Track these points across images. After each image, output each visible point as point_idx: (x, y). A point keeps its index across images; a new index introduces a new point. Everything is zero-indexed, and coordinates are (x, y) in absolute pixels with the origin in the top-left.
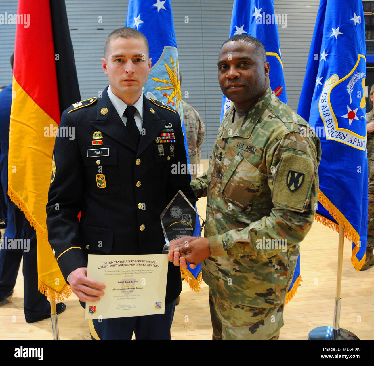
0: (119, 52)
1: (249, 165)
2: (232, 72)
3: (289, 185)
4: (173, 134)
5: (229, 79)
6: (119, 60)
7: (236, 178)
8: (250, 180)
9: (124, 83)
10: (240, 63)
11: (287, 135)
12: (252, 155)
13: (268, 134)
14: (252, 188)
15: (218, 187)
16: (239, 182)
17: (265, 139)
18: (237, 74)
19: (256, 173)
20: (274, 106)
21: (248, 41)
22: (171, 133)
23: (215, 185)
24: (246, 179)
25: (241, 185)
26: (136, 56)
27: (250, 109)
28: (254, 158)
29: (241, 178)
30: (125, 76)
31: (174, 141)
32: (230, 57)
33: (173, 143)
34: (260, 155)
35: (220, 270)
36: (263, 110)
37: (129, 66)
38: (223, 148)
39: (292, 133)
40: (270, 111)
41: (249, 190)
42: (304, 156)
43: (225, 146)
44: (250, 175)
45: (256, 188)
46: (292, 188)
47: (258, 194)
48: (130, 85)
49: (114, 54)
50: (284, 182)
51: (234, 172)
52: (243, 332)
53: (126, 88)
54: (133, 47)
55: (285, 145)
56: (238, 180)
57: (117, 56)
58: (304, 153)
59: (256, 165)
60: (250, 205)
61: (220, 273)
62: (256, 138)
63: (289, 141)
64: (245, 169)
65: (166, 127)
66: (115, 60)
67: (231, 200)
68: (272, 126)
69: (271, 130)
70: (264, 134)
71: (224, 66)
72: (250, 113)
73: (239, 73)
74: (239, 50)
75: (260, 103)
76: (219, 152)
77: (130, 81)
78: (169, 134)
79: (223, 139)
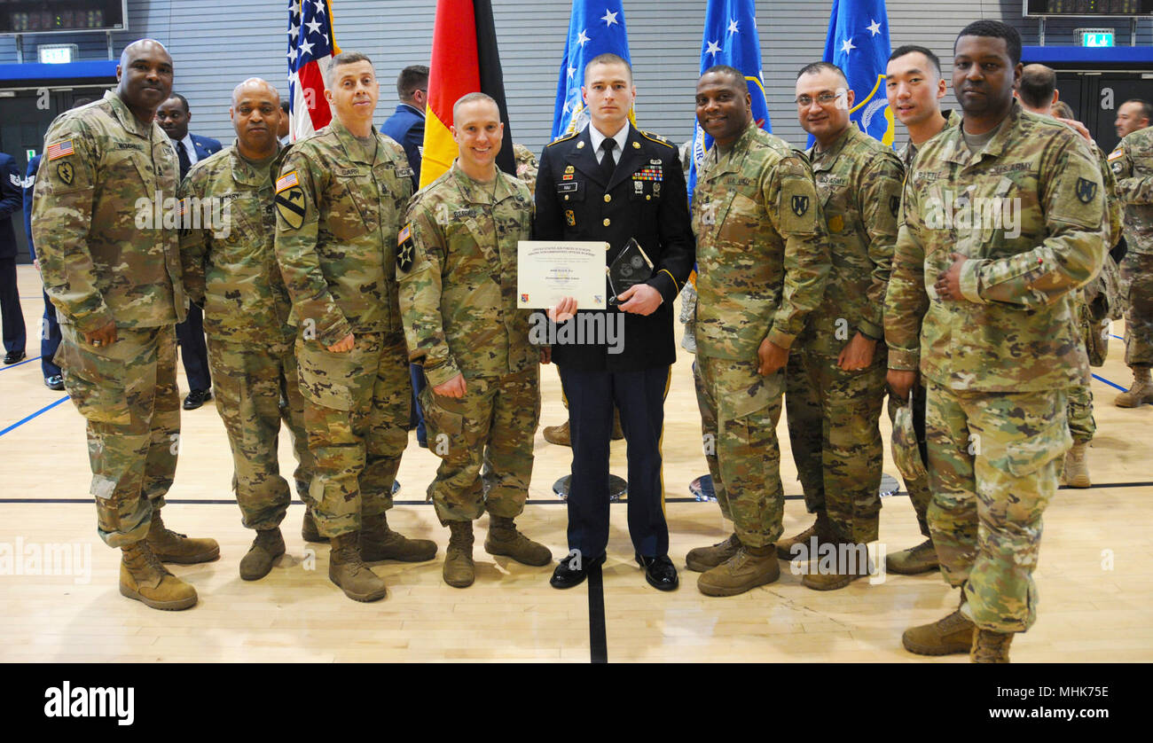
0: (598, 79)
1: (744, 198)
2: (711, 105)
3: (795, 211)
4: (661, 172)
5: (708, 112)
6: (599, 87)
7: (732, 216)
8: (748, 214)
9: (604, 110)
10: (720, 96)
11: (781, 161)
12: (746, 187)
13: (761, 163)
14: (751, 223)
15: (709, 236)
16: (736, 219)
17: (757, 168)
18: (717, 107)
19: (753, 205)
20: (761, 137)
21: (727, 73)
22: (657, 170)
23: (705, 234)
24: (743, 213)
25: (739, 221)
26: (616, 82)
27: (736, 141)
28: (748, 190)
29: (737, 214)
30: (604, 103)
31: (661, 179)
32: (707, 89)
33: (658, 182)
34: (754, 185)
35: (724, 329)
36: (749, 142)
37: (609, 93)
38: (710, 191)
39: (786, 158)
40: (758, 141)
41: (749, 225)
42: (803, 179)
43: (711, 188)
44: (747, 209)
45: (755, 222)
46: (800, 212)
47: (758, 228)
48: (609, 112)
49: (593, 81)
50: (790, 209)
51: (729, 210)
52: (741, 397)
53: (606, 115)
54: (614, 73)
55: (782, 171)
56: (734, 217)
57: (596, 83)
58: (803, 176)
59: (752, 197)
60: (751, 243)
61: (725, 332)
62: (748, 170)
63: (785, 167)
64: (741, 203)
65: (652, 161)
66: (594, 88)
67: (728, 242)
68: (764, 156)
69: (764, 159)
70: (756, 165)
71: (702, 99)
72: (736, 146)
73: (720, 106)
74: (718, 82)
75: (746, 135)
76: (705, 197)
77: (611, 107)
78: (654, 171)
79: (708, 182)
